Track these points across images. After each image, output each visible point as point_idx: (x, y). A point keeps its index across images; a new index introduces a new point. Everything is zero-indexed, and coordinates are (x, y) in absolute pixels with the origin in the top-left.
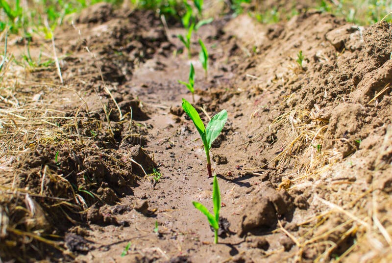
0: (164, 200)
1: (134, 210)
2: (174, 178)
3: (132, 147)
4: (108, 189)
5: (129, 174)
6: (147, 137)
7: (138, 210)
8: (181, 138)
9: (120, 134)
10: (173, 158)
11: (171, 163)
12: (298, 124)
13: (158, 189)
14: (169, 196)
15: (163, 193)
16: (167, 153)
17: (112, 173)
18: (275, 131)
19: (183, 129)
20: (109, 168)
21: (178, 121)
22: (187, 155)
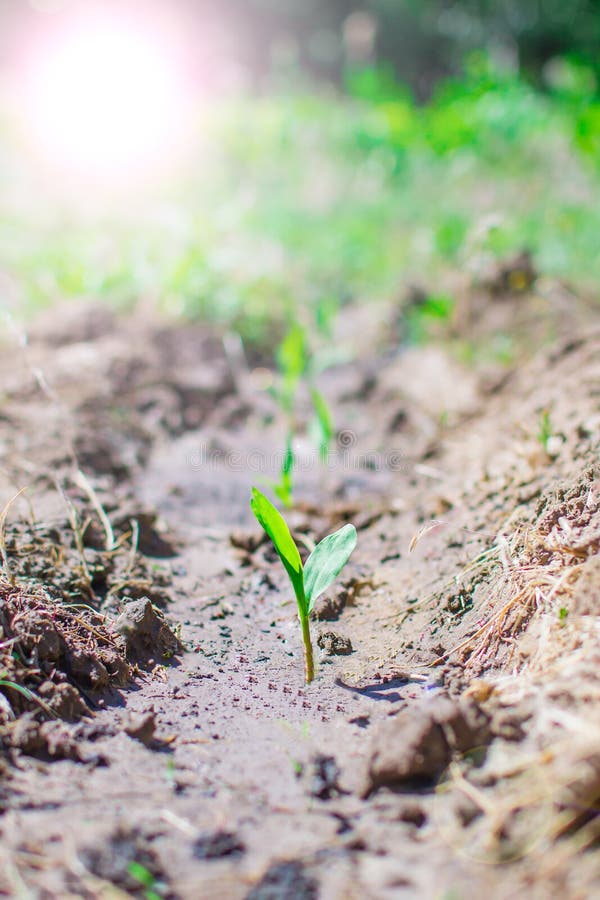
0: (195, 720)
1: (123, 734)
2: (222, 678)
3: (129, 601)
4: (65, 685)
5: (118, 660)
6: (169, 592)
7: (132, 734)
8: (250, 599)
9: (105, 579)
10: (225, 638)
11: (219, 647)
12: (522, 565)
13: (183, 698)
14: (209, 714)
15: (194, 706)
16: (214, 628)
17: (77, 654)
18: (468, 588)
19: (256, 580)
20: (71, 642)
21: (246, 563)
22: (259, 634)
